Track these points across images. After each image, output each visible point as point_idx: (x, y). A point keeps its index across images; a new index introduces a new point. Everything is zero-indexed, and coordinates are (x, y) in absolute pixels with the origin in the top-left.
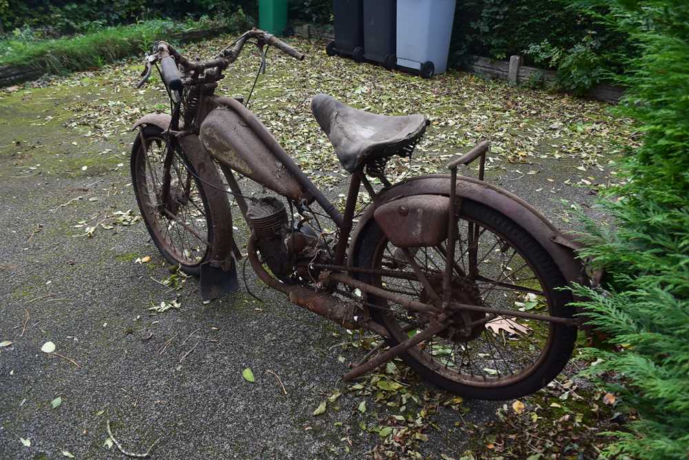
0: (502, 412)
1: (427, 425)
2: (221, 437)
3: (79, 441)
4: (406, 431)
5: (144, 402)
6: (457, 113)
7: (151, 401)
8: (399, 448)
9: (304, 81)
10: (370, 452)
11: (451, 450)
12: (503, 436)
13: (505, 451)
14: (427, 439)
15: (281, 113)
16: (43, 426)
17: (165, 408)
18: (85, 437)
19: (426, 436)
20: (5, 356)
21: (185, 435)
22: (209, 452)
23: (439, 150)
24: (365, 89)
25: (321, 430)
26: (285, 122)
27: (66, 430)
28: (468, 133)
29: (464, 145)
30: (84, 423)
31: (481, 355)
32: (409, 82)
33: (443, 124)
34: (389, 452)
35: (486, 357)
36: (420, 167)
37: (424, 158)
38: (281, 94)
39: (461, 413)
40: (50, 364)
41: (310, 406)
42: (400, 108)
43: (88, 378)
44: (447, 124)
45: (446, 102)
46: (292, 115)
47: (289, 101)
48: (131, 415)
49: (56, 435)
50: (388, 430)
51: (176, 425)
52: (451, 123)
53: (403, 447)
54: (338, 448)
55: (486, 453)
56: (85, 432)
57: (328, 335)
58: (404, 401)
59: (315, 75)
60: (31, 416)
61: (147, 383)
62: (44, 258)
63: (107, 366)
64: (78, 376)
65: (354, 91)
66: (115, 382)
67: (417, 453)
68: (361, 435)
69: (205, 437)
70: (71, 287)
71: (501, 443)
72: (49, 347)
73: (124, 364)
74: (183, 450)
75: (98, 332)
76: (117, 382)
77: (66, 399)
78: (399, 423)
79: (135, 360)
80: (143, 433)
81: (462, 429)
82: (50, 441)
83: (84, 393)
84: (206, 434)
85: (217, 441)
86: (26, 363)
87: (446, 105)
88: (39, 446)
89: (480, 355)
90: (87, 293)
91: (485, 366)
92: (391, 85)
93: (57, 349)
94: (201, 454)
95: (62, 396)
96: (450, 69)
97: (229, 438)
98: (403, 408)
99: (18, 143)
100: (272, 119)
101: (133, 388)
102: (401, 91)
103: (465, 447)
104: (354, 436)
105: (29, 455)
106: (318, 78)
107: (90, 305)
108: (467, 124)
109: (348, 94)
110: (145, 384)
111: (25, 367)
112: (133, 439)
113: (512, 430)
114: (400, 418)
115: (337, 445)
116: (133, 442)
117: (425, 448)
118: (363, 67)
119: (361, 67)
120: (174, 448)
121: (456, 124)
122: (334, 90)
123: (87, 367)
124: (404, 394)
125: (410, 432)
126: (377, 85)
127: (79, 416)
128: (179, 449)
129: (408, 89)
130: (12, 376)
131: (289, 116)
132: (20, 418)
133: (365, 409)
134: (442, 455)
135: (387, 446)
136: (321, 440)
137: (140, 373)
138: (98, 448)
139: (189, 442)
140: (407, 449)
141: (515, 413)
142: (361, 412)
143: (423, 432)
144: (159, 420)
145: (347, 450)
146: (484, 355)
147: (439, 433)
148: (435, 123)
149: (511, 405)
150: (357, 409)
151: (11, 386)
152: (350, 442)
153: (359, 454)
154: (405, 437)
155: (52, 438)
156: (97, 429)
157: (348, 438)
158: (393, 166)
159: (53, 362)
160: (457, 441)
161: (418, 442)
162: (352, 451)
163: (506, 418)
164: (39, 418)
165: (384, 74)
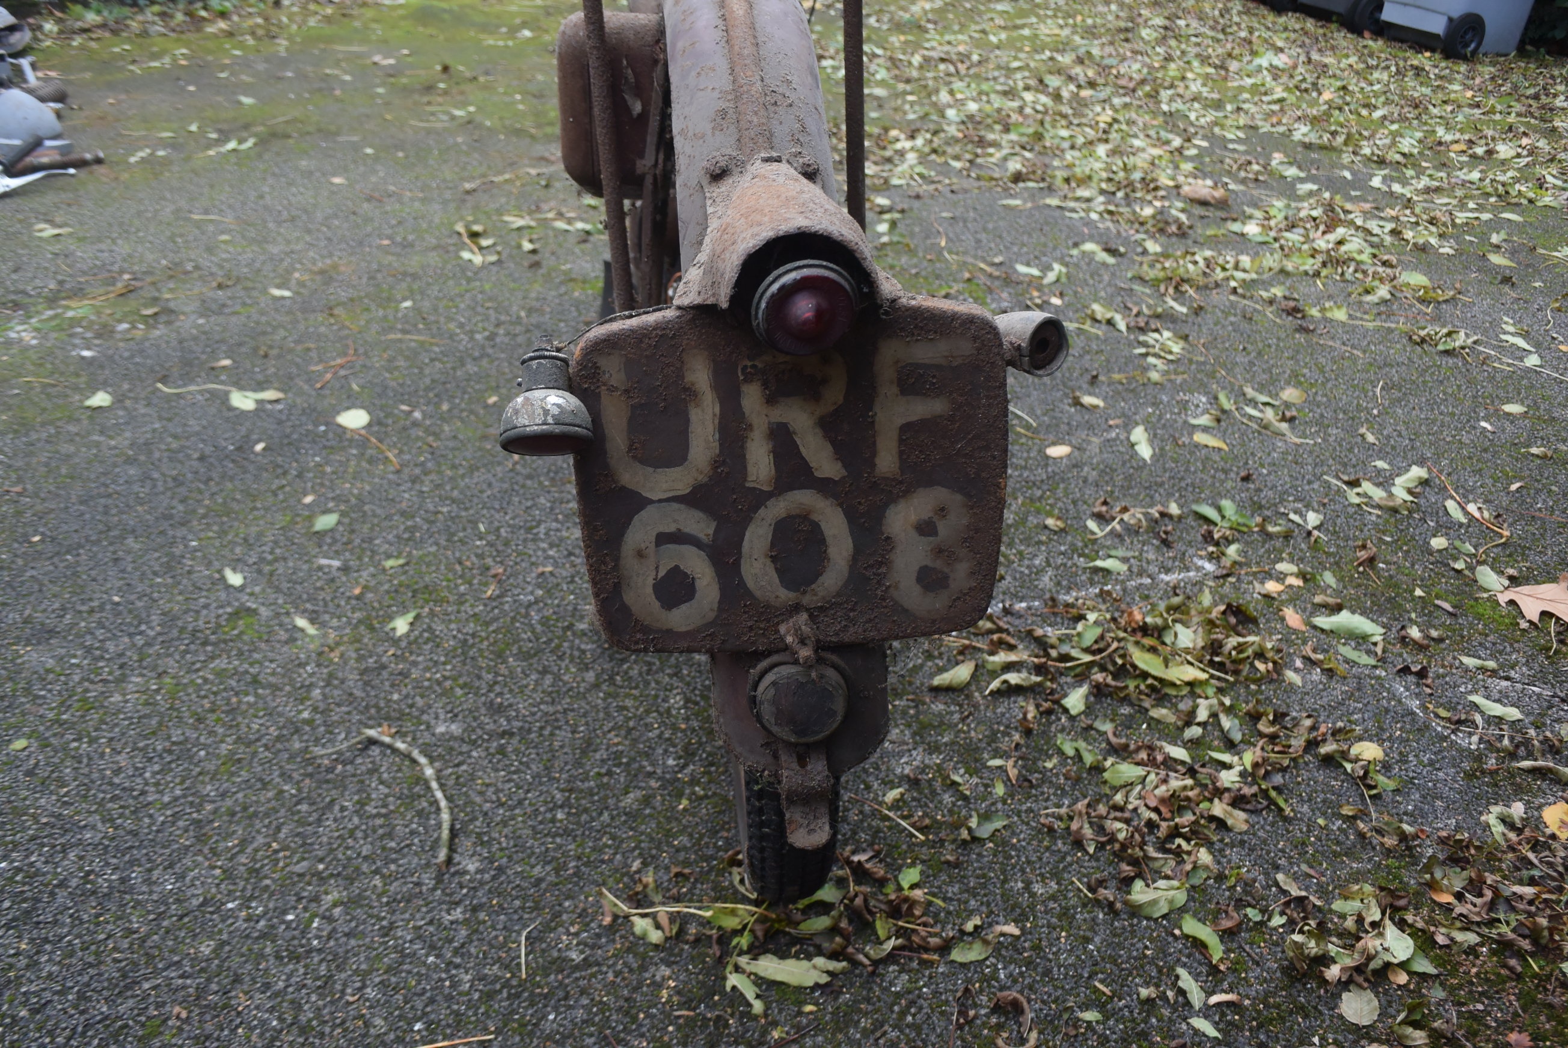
0: (1506, 821)
1: (1255, 789)
2: (671, 676)
3: (338, 606)
4: (1185, 788)
5: (516, 563)
6: (1525, 134)
7: (533, 564)
8: (1151, 825)
9: (1127, 30)
10: (1063, 811)
11: (1312, 872)
12: (1490, 878)
13: (1493, 922)
14: (1245, 827)
15: (1053, 81)
16: (276, 560)
17: (558, 585)
18: (354, 602)
19: (1241, 815)
20: (260, 417)
21: (584, 652)
22: (629, 703)
23: (1454, 202)
24: (1281, 61)
25: (942, 725)
26: (1057, 97)
27: (319, 578)
28: (1549, 178)
29: (1531, 201)
30: (365, 574)
31: (1469, 662)
32: (1405, 60)
33: (1480, 151)
34: (1119, 825)
35: (1483, 669)
36: (1389, 226)
37: (1408, 212)
38: (1062, 47)
39: (1370, 787)
40: (343, 449)
41: (930, 664)
42: (1366, 106)
43: (411, 489)
44: (1490, 152)
45: (1499, 108)
46: (1079, 87)
47: (1080, 61)
48: (475, 581)
49: (295, 583)
50: (1128, 771)
51: (570, 627)
52: (1504, 151)
53: (1164, 825)
54: (975, 780)
55: (1425, 911)
56: (357, 591)
57: (1033, 520)
58: (1202, 715)
59: (1159, 21)
60: (260, 535)
61: (538, 526)
62: (414, 263)
63: (463, 476)
64: (390, 482)
65: (1251, 61)
66: (466, 509)
67: (1203, 850)
68: (1049, 765)
69: (630, 668)
70: (450, 319)
71: (1480, 895)
72: (354, 419)
73: (502, 480)
74: (565, 683)
75: (472, 412)
76: (471, 512)
77: (346, 520)
78: (1170, 763)
79: (530, 477)
80: (487, 624)
81: (1361, 825)
82: (278, 590)
83: (389, 518)
84: (635, 662)
85: (657, 682)
86: (295, 436)
87: (1498, 117)
88: (252, 594)
89: (1466, 660)
90: (478, 337)
91: (1475, 691)
92: (1353, 60)
93: (369, 425)
94: (604, 700)
95: (343, 514)
96: (1529, 48)
97: (688, 684)
98: (1195, 731)
99: (446, 69)
100: (1027, 88)
101: (502, 530)
102: (1376, 75)
103: (1357, 877)
104: (1029, 763)
105: (222, 607)
106: (1166, 28)
107: (475, 359)
108: (1552, 160)
109: (1233, 66)
110: (532, 528)
111: (289, 444)
112: (459, 631)
113: (1525, 873)
114: (1179, 753)
115: (971, 772)
116: (455, 637)
117: (1232, 845)
118: (1291, 20)
119: (1282, 20)
120: (545, 671)
121: (1519, 156)
122: (1198, 55)
123: (417, 471)
124: (1207, 698)
125: (1196, 791)
126: (1315, 56)
127: (360, 558)
128: (557, 677)
129: (1398, 72)
130: (257, 454)
131: (1072, 87)
132: (237, 535)
133: (1082, 708)
134: (1280, 877)
135: (1116, 808)
136: (934, 748)
137: (529, 503)
138: (372, 628)
139: (587, 669)
140: (1175, 832)
141: (1548, 831)
142: (1066, 711)
143: (1238, 801)
144: (536, 607)
145: (1000, 790)
146: (1478, 662)
147: (1286, 819)
148: (1456, 147)
149: (1540, 808)
150: (1057, 702)
151: (245, 472)
152: (1013, 773)
153: (1030, 810)
154: (1176, 803)
155: (285, 586)
156: (388, 592)
157: (1011, 763)
158: (1315, 213)
159: (350, 447)
160: (1336, 854)
161: (1213, 826)
162: (1012, 796)
163: (1512, 836)
164: (276, 542)
165: (1342, 38)
